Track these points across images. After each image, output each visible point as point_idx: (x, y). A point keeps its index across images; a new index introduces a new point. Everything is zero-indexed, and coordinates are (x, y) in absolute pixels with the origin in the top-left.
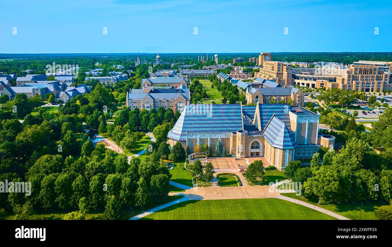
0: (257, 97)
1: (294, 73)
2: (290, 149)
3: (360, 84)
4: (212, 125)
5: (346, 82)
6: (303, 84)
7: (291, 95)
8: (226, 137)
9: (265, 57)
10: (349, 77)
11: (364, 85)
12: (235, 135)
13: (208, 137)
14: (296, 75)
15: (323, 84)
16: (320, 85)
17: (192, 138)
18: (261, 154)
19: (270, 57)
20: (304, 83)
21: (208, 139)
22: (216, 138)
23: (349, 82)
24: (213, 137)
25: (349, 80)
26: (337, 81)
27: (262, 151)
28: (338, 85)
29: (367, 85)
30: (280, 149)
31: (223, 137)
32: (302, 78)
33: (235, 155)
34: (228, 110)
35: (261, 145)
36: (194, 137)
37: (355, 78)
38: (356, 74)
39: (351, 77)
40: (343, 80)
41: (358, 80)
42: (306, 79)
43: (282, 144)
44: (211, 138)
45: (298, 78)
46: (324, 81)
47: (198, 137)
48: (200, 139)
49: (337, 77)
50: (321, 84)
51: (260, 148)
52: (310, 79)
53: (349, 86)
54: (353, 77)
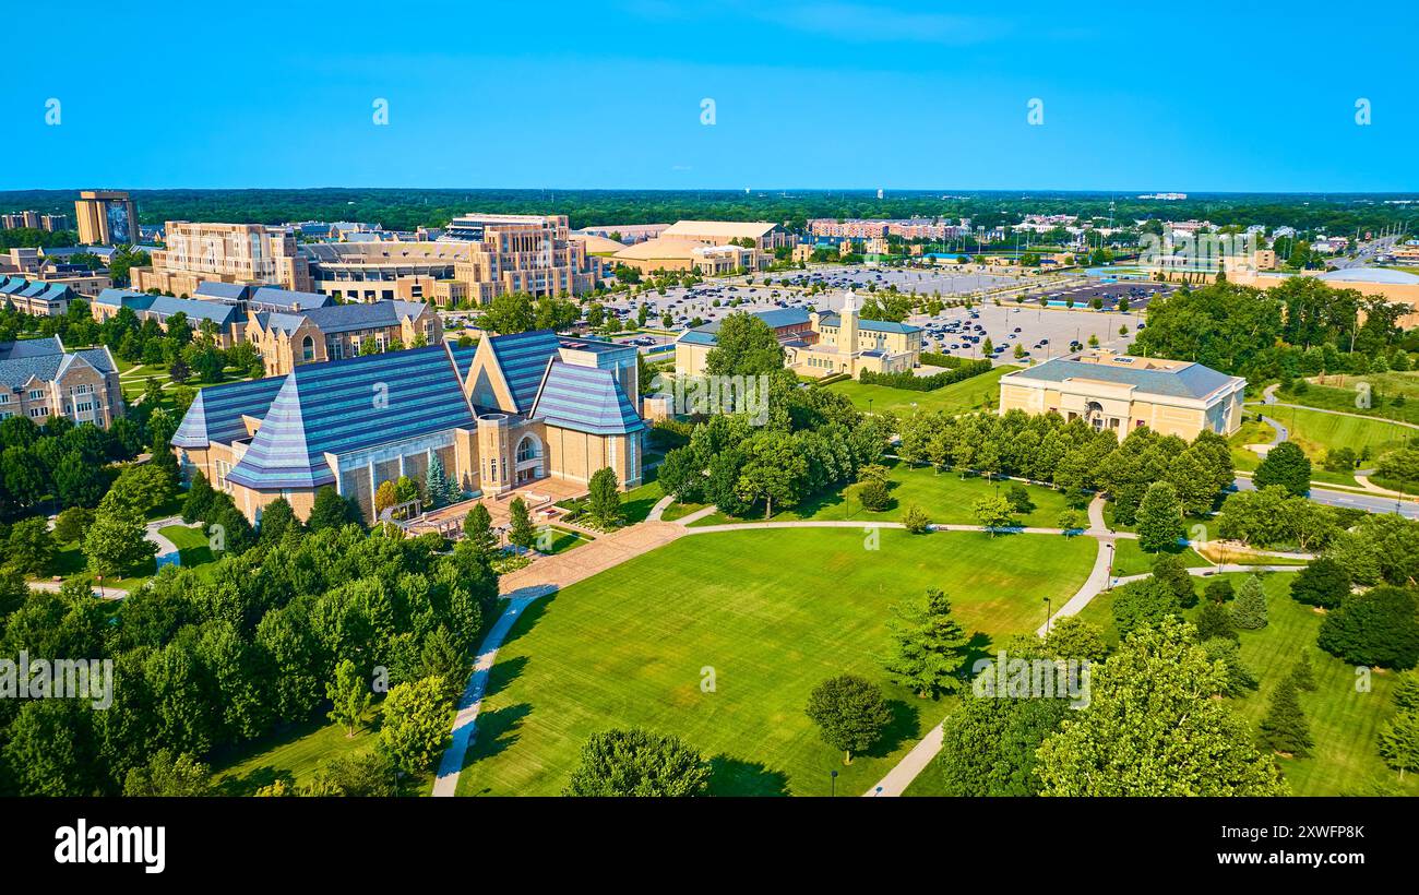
0: (308, 342)
1: (314, 259)
2: (637, 432)
3: (522, 279)
4: (389, 419)
5: (486, 278)
6: (353, 294)
7: (400, 325)
8: (445, 446)
9: (108, 209)
10: (493, 260)
11: (530, 282)
12: (474, 431)
13: (397, 453)
14: (322, 265)
15: (419, 288)
16: (410, 292)
17: (353, 468)
18: (540, 472)
19: (129, 205)
20: (356, 292)
21: (397, 460)
22: (419, 452)
23: (494, 275)
24: (413, 451)
25: (494, 270)
26: (460, 277)
27: (542, 463)
28: (464, 287)
29: (538, 281)
30: (618, 435)
31: (437, 448)
32: (342, 275)
33: (478, 492)
34: (419, 368)
35: (538, 446)
36: (359, 464)
37: (507, 264)
38: (505, 250)
39: (498, 260)
40: (477, 269)
41: (515, 269)
42: (358, 278)
43: (620, 421)
44: (407, 455)
45: (329, 276)
46: (420, 277)
47: (369, 460)
48: (376, 465)
49: (457, 265)
50: (414, 289)
51: (537, 454)
52: (372, 275)
53: (497, 288)
54: (503, 260)
